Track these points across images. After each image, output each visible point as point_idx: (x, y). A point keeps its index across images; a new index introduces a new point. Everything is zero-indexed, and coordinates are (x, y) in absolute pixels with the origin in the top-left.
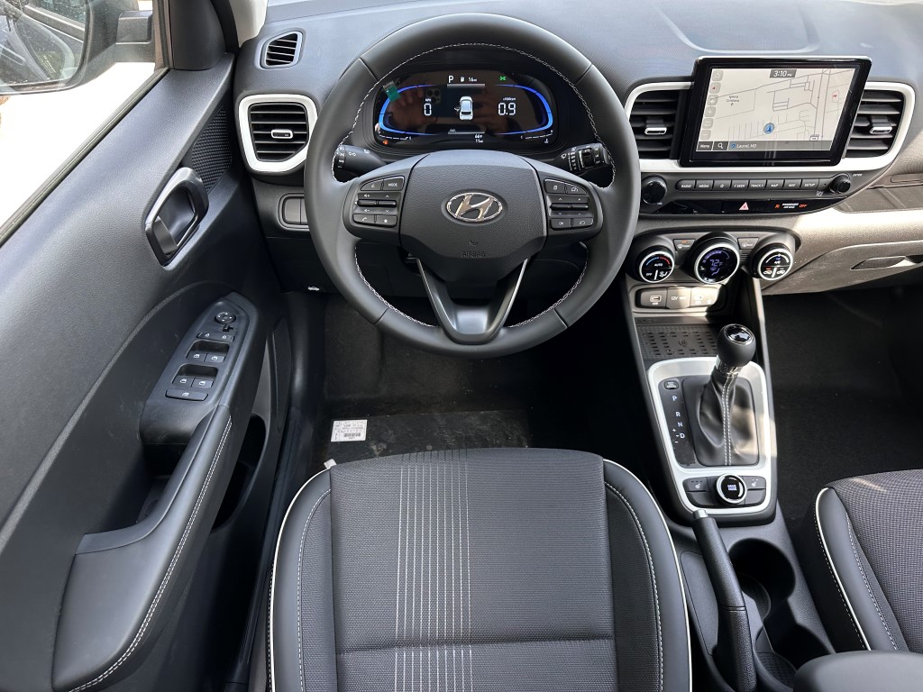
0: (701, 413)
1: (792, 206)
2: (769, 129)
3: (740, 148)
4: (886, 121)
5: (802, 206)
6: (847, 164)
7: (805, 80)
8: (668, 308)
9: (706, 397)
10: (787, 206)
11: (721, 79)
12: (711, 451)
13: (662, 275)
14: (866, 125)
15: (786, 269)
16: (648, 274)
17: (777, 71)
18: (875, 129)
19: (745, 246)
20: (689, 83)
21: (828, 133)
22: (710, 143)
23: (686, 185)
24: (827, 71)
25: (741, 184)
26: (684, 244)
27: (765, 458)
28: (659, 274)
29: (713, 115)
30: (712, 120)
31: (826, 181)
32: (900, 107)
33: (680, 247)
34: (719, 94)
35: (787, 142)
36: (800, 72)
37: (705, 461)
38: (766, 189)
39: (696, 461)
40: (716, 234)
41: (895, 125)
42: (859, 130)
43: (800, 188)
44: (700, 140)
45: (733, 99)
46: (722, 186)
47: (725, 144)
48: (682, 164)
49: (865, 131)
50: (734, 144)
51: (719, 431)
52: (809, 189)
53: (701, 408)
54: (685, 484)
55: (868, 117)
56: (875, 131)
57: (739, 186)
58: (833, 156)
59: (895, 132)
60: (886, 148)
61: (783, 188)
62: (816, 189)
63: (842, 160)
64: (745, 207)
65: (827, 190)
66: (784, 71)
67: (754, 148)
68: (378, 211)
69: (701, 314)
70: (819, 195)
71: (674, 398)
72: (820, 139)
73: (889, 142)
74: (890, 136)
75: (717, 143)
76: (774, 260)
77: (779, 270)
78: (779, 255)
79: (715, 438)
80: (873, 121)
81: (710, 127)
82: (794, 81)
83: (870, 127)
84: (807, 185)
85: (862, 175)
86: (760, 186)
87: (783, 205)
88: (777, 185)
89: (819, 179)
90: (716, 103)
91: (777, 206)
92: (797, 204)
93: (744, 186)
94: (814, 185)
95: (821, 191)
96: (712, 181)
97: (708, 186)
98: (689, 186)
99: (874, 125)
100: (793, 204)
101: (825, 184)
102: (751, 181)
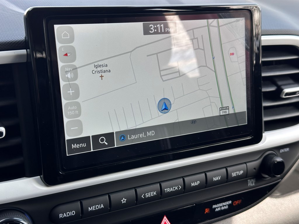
1: (224, 206)
2: (165, 106)
3: (133, 140)
4: (291, 81)
5: (237, 202)
6: (271, 139)
10: (218, 207)
11: (72, 40)
14: (273, 89)
17: (152, 25)
18: (287, 90)
20: (23, 52)
22: (86, 139)
23: (67, 212)
24: (213, 22)
29: (77, 95)
30: (78, 105)
31: (254, 164)
34: (76, 63)
35: (194, 122)
38: (186, 190)
42: (269, 96)
43: (227, 180)
44: (67, 137)
45: (101, 69)
46: (124, 201)
47: (109, 136)
48: (49, 182)
49: (276, 95)
50: (123, 135)
52: (237, 179)
56: (287, 94)
57: (148, 195)
58: (253, 131)
61: (207, 185)
62: (246, 178)
63: (264, 134)
65: (258, 176)
67: (151, 137)
70: (251, 183)
72: (231, 111)
75: (96, 138)
81: (79, 115)
83: (279, 90)
84: (234, 175)
85: (290, 150)
86: (176, 188)
87: (214, 206)
88: (198, 182)
89: (245, 163)
90: (76, 78)
91: (207, 211)
92: (230, 202)
93: (155, 193)
94: (242, 172)
95: (253, 178)
96: (107, 197)
97: (102, 206)
98: (72, 213)
99: (283, 87)
100: (224, 204)
101: (255, 169)
102: (163, 184)
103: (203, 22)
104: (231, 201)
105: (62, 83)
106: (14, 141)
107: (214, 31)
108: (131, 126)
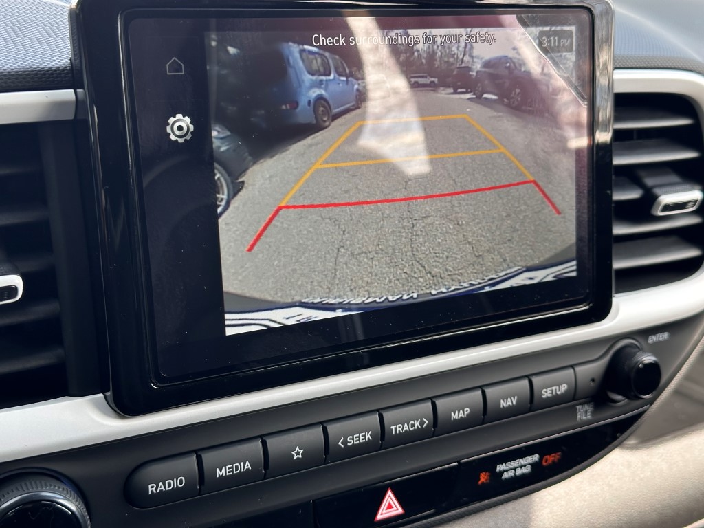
1: (524, 467)
5: (551, 459)
6: (631, 310)
10: (509, 469)
14: (634, 194)
18: (667, 198)
20: (68, 94)
23: (167, 480)
25: (357, 433)
31: (592, 369)
32: (694, 136)
38: (439, 428)
43: (532, 405)
46: (298, 453)
48: (125, 407)
52: (555, 403)
56: (667, 207)
57: (353, 441)
58: (590, 292)
60: (695, 253)
61: (486, 417)
62: (572, 399)
63: (614, 300)
65: (598, 396)
70: (584, 414)
73: (698, 236)
74: (696, 220)
83: (649, 199)
84: (547, 393)
85: (670, 336)
86: (417, 424)
87: (500, 468)
88: (467, 411)
89: (572, 366)
91: (484, 478)
92: (536, 458)
93: (368, 436)
94: (564, 388)
95: (587, 403)
96: (259, 443)
97: (248, 466)
98: (178, 483)
99: (657, 191)
100: (523, 461)
101: (593, 380)
102: (387, 416)
104: (537, 456)
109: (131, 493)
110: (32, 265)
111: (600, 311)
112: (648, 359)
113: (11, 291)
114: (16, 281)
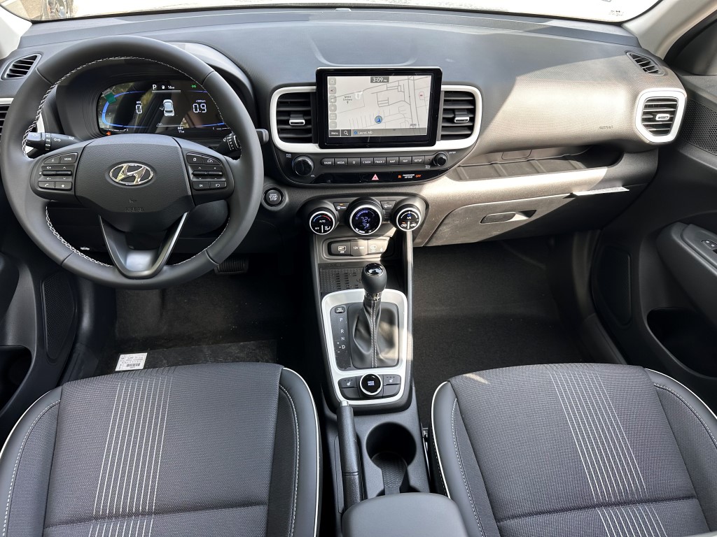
0: (356, 329)
1: (411, 176)
2: (379, 120)
3: (361, 135)
4: (466, 113)
5: (417, 176)
6: (441, 145)
7: (397, 84)
8: (352, 256)
9: (361, 318)
10: (406, 176)
11: (335, 84)
12: (361, 357)
13: (326, 228)
14: (450, 116)
15: (417, 223)
16: (316, 228)
17: (374, 78)
18: (457, 119)
19: (386, 207)
20: (315, 87)
21: (423, 123)
22: (338, 131)
23: (328, 162)
24: (412, 77)
25: (368, 161)
26: (342, 206)
27: (402, 360)
28: (324, 228)
29: (335, 110)
30: (336, 114)
31: (430, 157)
32: (473, 102)
33: (339, 208)
34: (336, 95)
35: (394, 130)
36: (392, 78)
37: (358, 364)
38: (387, 164)
39: (352, 365)
40: (364, 199)
41: (472, 116)
42: (445, 120)
43: (411, 163)
44: (330, 129)
45: (348, 98)
46: (354, 162)
47: (349, 131)
48: (321, 147)
49: (451, 120)
50: (356, 131)
51: (368, 341)
52: (418, 163)
53: (357, 326)
54: (339, 383)
55: (453, 111)
56: (458, 121)
58: (430, 139)
59: (473, 120)
60: (469, 132)
61: (400, 164)
62: (423, 163)
63: (437, 141)
64: (375, 178)
65: (432, 163)
66: (381, 78)
67: (370, 134)
68: (57, 179)
69: (377, 259)
70: (428, 167)
71: (341, 319)
72: (417, 127)
73: (471, 128)
74: (471, 124)
75: (343, 131)
76: (406, 216)
77: (411, 223)
78: (409, 212)
79: (365, 348)
80: (457, 113)
81: (336, 119)
82: (389, 85)
83: (454, 118)
84: (416, 161)
85: (456, 153)
86: (382, 162)
87: (403, 175)
88: (395, 161)
89: (424, 156)
90: (335, 102)
91: (400, 177)
92: (414, 175)
93: (370, 162)
94: (421, 160)
95: (428, 165)
96: (346, 159)
97: (344, 163)
99: (456, 116)
101: (430, 160)
102: (375, 159)
103: (406, 77)
105: (329, 104)
106: (309, 126)
107: (411, 82)
108: (360, 128)
109: (322, 164)
110: (307, 118)
111: (433, 144)
112: (444, 157)
113: (303, 123)
114: (304, 121)
